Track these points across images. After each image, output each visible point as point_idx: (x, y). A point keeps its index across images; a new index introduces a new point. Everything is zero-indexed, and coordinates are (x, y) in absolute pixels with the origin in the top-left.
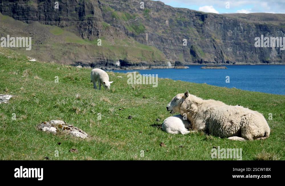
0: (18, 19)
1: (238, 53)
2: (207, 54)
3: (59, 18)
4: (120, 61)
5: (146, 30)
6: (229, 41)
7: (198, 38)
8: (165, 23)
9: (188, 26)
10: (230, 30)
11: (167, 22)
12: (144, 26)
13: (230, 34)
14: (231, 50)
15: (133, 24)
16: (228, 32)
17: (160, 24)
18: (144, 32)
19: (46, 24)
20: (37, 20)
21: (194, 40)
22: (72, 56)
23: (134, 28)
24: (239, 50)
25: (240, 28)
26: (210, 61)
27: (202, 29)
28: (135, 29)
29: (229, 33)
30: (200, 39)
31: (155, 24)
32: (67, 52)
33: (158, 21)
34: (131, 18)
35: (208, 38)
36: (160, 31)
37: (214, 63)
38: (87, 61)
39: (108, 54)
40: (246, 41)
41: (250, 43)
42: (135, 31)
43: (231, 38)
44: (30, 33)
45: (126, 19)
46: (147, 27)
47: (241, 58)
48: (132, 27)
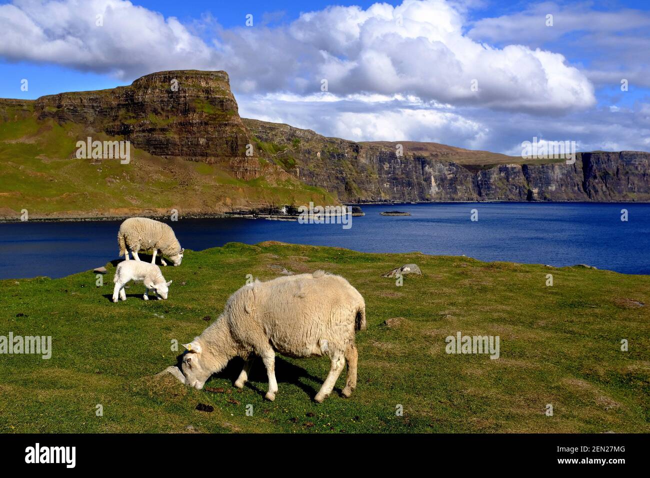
0: (155, 154)
1: (395, 189)
2: (363, 191)
3: (206, 153)
4: (287, 207)
5: (296, 164)
6: (386, 176)
7: (353, 173)
8: (316, 156)
9: (341, 159)
10: (386, 163)
11: (319, 154)
12: (294, 160)
13: (387, 168)
14: (388, 186)
15: (282, 158)
16: (384, 165)
17: (311, 157)
18: (295, 167)
19: (190, 161)
20: (179, 155)
21: (349, 176)
22: (228, 201)
23: (282, 162)
24: (397, 186)
25: (397, 160)
26: (367, 200)
27: (356, 162)
28: (284, 164)
29: (386, 166)
30: (355, 174)
31: (306, 157)
32: (221, 196)
33: (309, 153)
34: (279, 150)
35: (363, 173)
36: (312, 165)
37: (372, 202)
38: (247, 208)
39: (271, 199)
40: (404, 176)
41: (408, 178)
42: (285, 165)
43: (388, 173)
44: (172, 172)
45: (274, 151)
46: (297, 161)
47: (397, 196)
48: (281, 160)
